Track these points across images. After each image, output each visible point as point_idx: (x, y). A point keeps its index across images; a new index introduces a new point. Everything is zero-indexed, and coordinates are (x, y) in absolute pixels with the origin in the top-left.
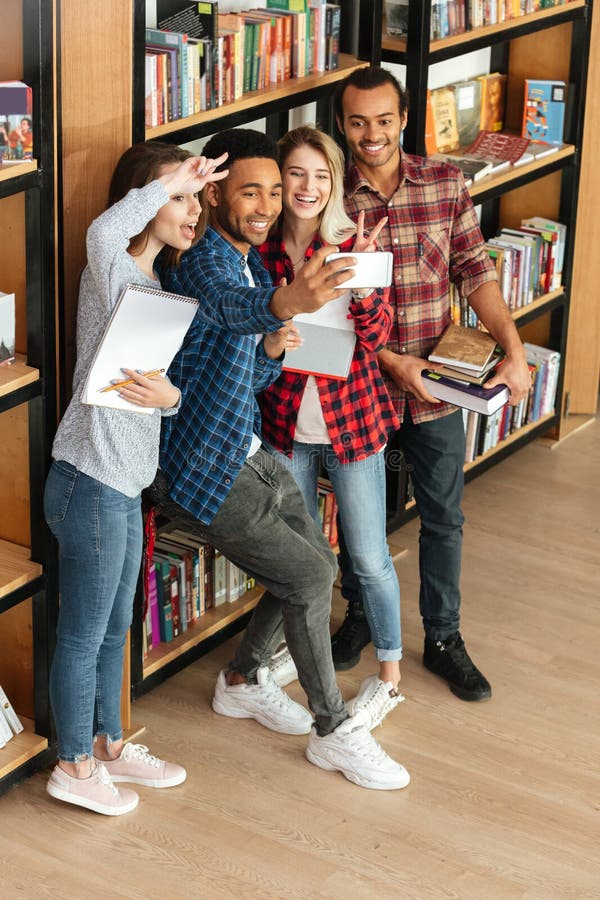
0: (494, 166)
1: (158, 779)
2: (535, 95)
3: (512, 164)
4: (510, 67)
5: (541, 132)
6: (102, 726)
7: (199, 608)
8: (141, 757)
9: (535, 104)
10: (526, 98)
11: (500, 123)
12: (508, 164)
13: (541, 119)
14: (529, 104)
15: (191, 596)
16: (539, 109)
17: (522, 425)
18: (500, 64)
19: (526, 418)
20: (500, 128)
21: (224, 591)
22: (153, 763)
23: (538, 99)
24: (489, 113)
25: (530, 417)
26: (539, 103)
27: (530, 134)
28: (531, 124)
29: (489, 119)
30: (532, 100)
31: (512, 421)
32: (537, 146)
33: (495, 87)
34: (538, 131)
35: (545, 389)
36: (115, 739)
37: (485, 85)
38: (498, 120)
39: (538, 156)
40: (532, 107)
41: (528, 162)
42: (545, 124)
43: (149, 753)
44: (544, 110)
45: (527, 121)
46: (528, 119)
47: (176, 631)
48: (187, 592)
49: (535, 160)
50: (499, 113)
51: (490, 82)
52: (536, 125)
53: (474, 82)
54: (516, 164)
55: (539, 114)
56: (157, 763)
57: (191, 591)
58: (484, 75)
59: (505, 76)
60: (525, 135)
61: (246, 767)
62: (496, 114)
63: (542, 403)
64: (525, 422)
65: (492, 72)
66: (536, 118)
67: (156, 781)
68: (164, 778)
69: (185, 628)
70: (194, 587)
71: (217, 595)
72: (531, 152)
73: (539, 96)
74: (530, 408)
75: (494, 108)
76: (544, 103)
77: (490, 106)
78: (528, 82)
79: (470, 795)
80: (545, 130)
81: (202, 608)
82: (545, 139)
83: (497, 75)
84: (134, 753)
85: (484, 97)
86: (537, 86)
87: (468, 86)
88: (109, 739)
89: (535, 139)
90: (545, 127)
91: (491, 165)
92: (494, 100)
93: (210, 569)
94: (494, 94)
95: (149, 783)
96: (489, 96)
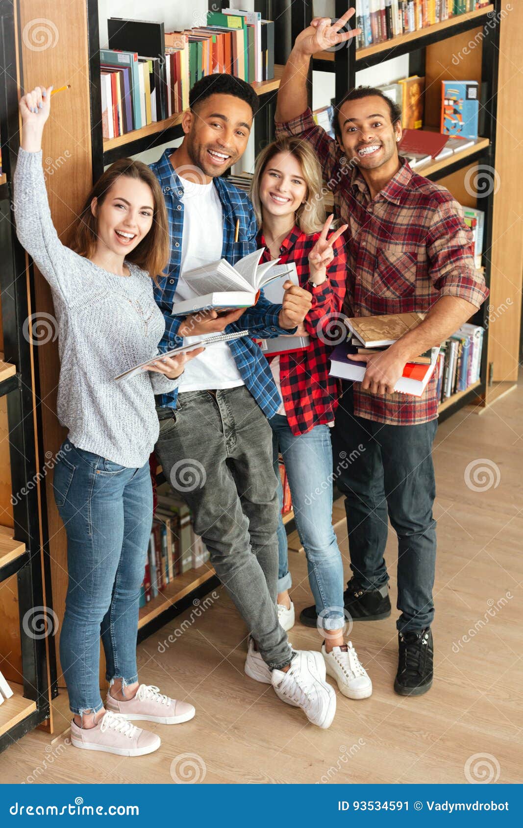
0: (417, 162)
1: (170, 716)
2: (452, 95)
3: (433, 158)
4: (428, 70)
5: (458, 128)
6: (118, 670)
7: (168, 575)
8: (154, 697)
9: (451, 103)
10: (443, 97)
11: (420, 121)
12: (430, 158)
13: (457, 116)
14: (446, 103)
15: (161, 564)
16: (456, 107)
17: (452, 394)
18: (418, 68)
19: (455, 388)
20: (420, 126)
21: (190, 559)
22: (165, 701)
23: (455, 98)
24: (410, 113)
25: (458, 386)
26: (455, 102)
27: (448, 130)
28: (449, 121)
29: (410, 118)
30: (449, 100)
31: (443, 391)
32: (455, 141)
33: (415, 88)
34: (455, 127)
35: (471, 361)
36: (130, 682)
37: (405, 88)
38: (418, 119)
39: (456, 150)
40: (449, 105)
41: (448, 156)
42: (461, 121)
43: (161, 693)
44: (460, 108)
45: (445, 119)
46: (446, 116)
47: (148, 598)
48: (156, 561)
49: (454, 154)
50: (419, 112)
51: (410, 84)
52: (453, 122)
53: (396, 84)
54: (437, 158)
55: (456, 112)
56: (168, 702)
57: (160, 560)
58: (404, 78)
59: (423, 78)
60: (444, 131)
61: (217, 719)
62: (416, 114)
63: (468, 374)
64: (454, 391)
65: (411, 75)
66: (454, 115)
67: (167, 718)
68: (175, 715)
69: (156, 594)
70: (163, 556)
71: (184, 562)
72: (449, 147)
73: (454, 95)
74: (458, 379)
75: (414, 108)
76: (460, 101)
77: (411, 107)
78: (444, 82)
79: (424, 736)
80: (462, 126)
81: (171, 575)
82: (462, 134)
83: (416, 77)
84: (148, 694)
85: (405, 98)
86: (452, 86)
87: (390, 89)
88: (125, 682)
89: (453, 134)
90: (461, 123)
91: (414, 160)
92: (414, 100)
93: (176, 540)
94: (414, 95)
95: (162, 720)
96: (409, 97)
